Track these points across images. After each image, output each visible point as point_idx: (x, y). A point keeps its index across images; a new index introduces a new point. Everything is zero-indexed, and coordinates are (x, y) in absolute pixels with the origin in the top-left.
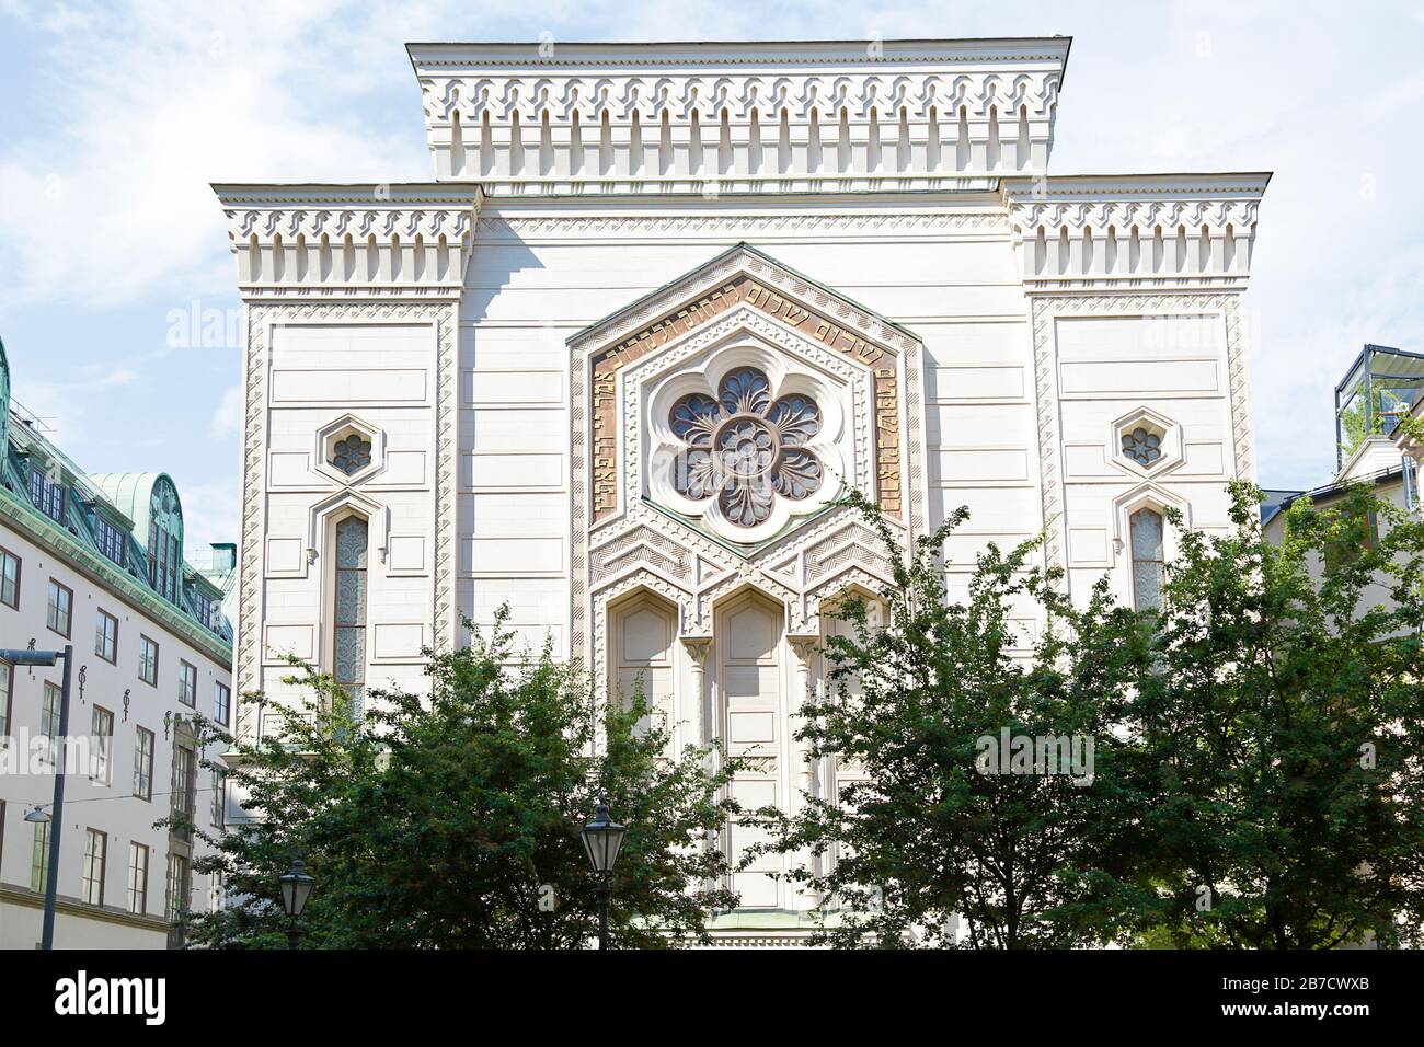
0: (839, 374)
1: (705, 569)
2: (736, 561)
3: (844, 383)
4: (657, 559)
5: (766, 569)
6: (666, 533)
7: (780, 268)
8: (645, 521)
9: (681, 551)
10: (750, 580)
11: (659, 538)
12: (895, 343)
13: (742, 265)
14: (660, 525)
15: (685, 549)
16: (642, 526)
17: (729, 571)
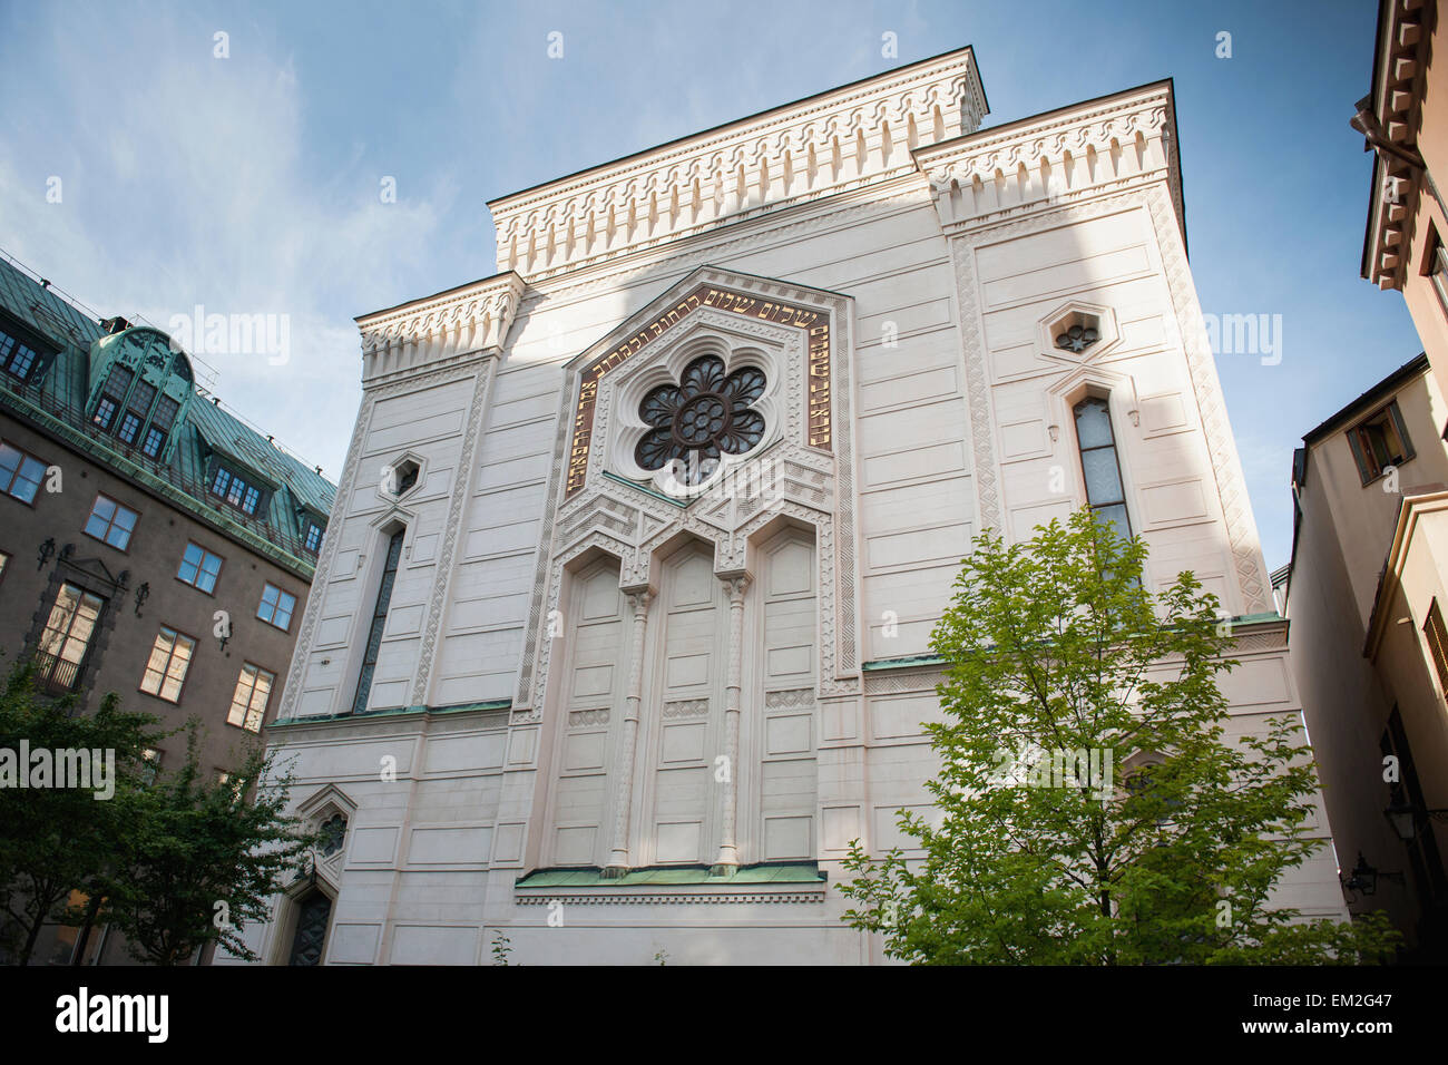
0: (777, 339)
1: (650, 523)
2: (676, 512)
3: (781, 345)
4: (610, 521)
5: (702, 515)
6: (620, 499)
7: (732, 275)
8: (605, 492)
9: (630, 510)
10: (687, 527)
11: (613, 504)
12: (826, 306)
13: (704, 278)
14: (617, 493)
15: (634, 510)
16: (601, 496)
17: (669, 520)
